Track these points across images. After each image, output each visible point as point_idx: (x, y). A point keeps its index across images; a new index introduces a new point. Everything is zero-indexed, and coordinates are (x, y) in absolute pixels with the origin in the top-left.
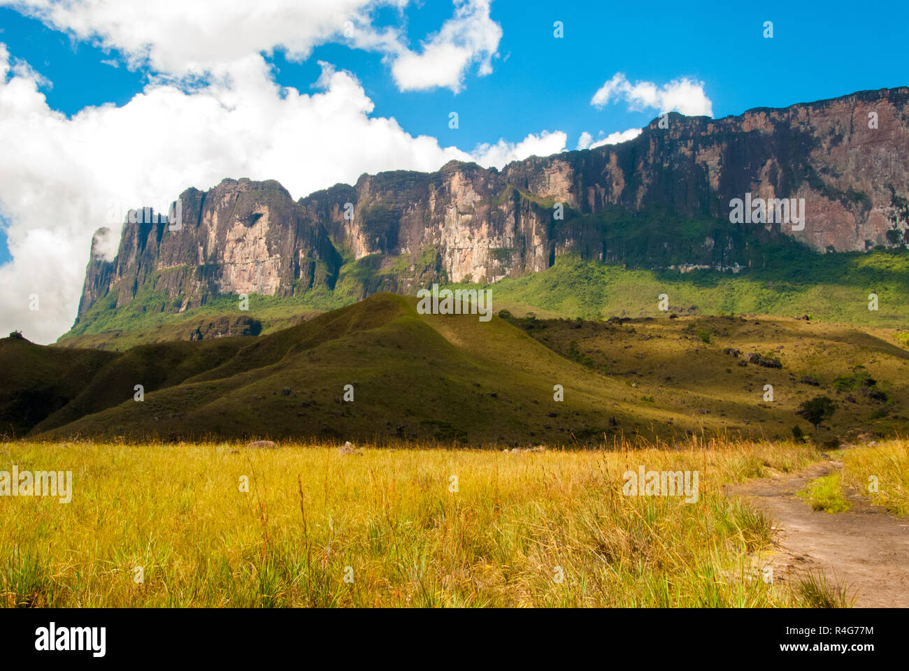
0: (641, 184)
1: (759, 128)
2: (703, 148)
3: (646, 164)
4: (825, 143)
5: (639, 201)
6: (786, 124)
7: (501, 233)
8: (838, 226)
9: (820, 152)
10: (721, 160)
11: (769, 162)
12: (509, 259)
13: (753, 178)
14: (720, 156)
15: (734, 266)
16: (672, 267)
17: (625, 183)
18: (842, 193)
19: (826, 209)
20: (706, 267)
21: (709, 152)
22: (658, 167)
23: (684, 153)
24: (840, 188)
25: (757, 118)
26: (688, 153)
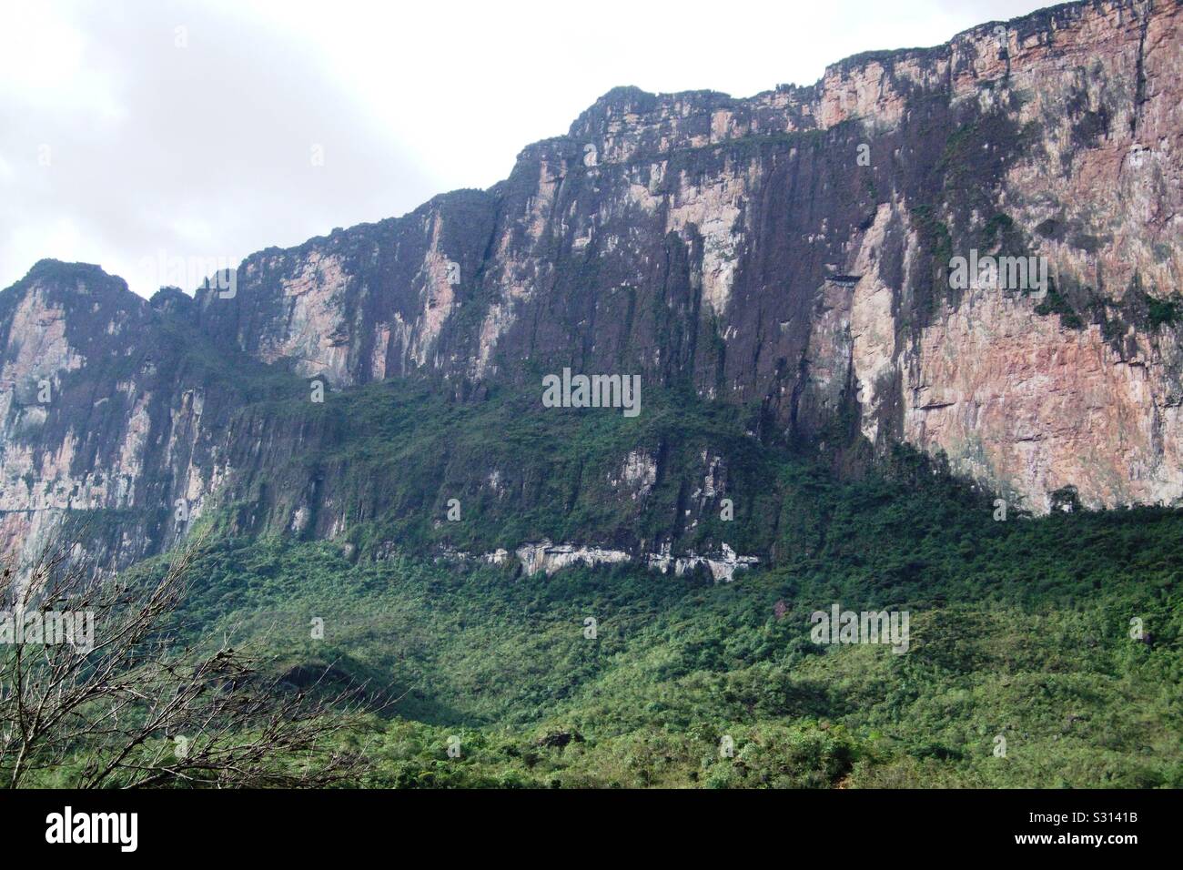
0: (498, 299)
1: (861, 114)
2: (692, 183)
3: (521, 238)
4: (1055, 139)
5: (485, 352)
6: (942, 94)
7: (107, 465)
8: (1093, 416)
9: (1036, 169)
10: (740, 220)
11: (884, 214)
12: (112, 542)
13: (832, 267)
14: (740, 205)
15: (719, 557)
16: (499, 556)
17: (455, 301)
18: (1109, 301)
19: (1055, 357)
20: (617, 556)
21: (710, 194)
22: (557, 249)
23: (637, 204)
24: (1102, 285)
25: (858, 85)
26: (650, 203)
